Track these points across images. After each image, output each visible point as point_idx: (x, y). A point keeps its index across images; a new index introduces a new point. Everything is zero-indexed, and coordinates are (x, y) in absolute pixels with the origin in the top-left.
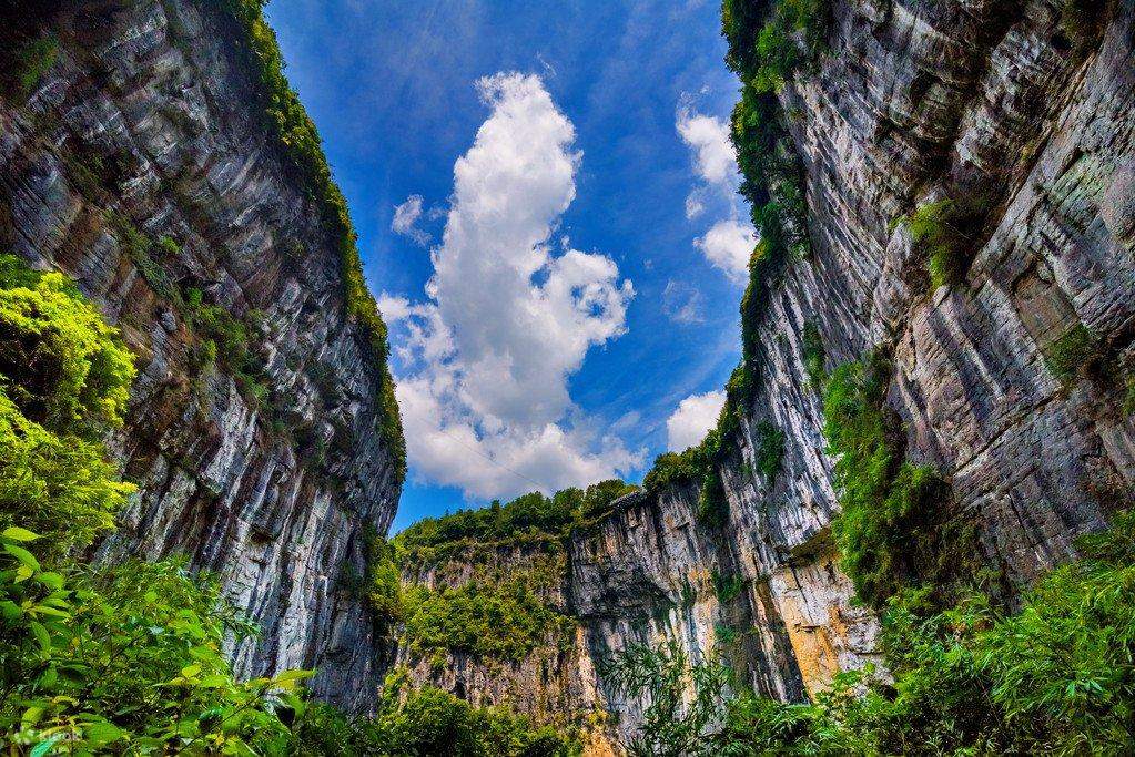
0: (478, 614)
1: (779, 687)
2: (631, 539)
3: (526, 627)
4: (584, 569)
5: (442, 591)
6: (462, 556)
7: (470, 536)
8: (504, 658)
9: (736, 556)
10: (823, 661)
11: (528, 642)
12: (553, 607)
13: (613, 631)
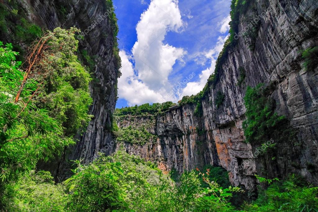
0: (132, 134)
1: (211, 156)
2: (174, 118)
3: (144, 138)
4: (160, 124)
5: (122, 128)
6: (127, 119)
7: (129, 114)
8: (139, 145)
9: (204, 124)
10: (224, 151)
11: (145, 141)
12: (151, 133)
13: (167, 139)
